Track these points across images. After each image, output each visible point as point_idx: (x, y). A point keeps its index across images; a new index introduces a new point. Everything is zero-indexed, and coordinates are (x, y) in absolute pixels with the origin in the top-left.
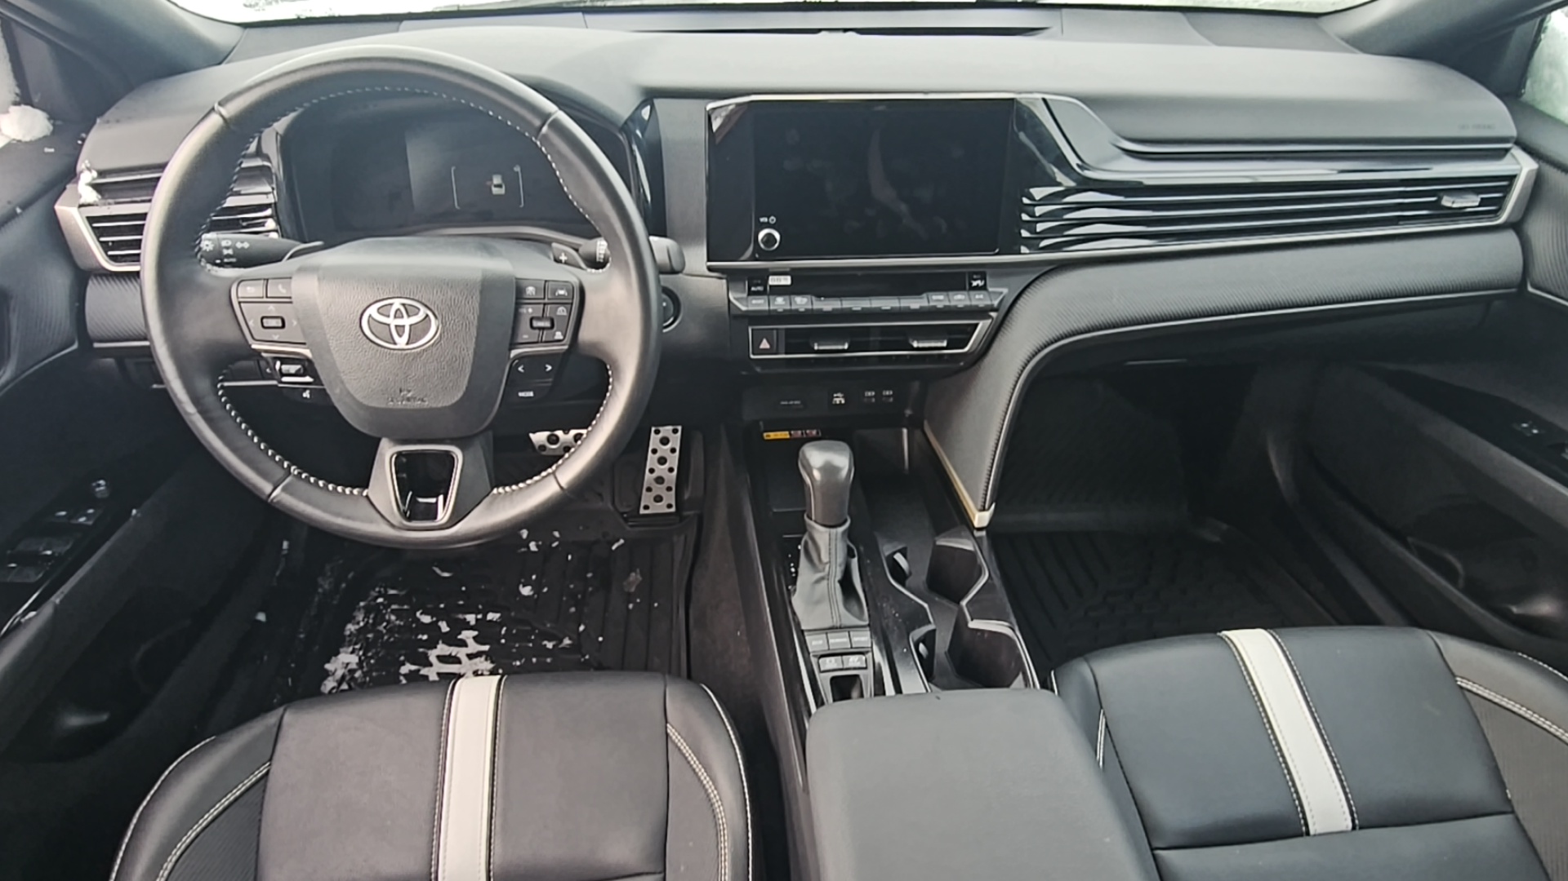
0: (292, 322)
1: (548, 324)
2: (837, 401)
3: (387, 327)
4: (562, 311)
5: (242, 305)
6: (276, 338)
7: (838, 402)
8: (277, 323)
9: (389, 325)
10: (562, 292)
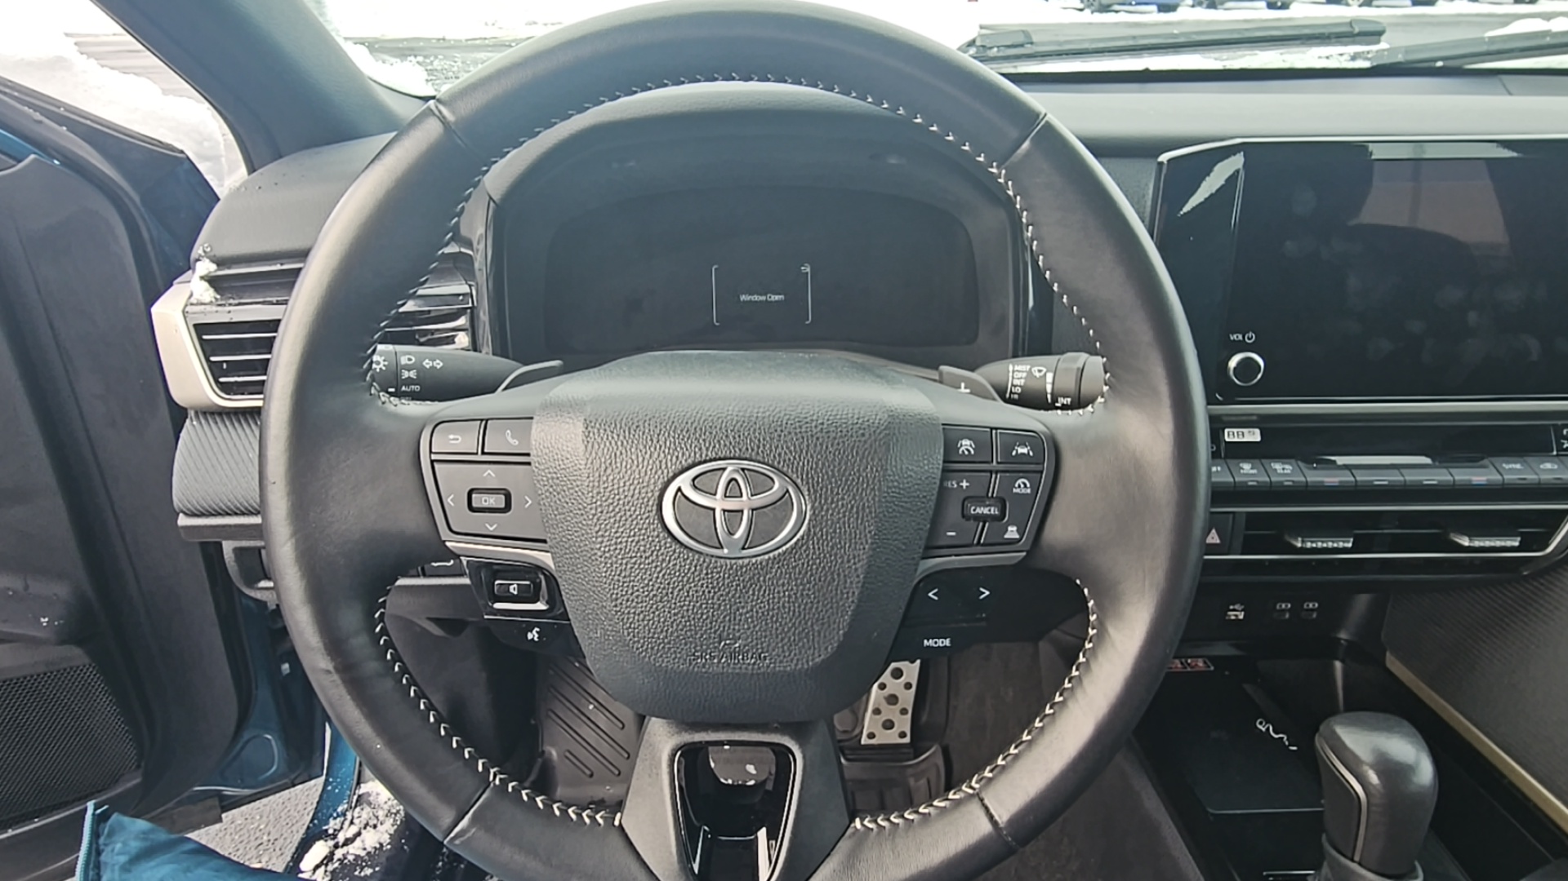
0: (524, 501)
1: (994, 511)
2: (1232, 615)
3: (712, 512)
4: (1022, 486)
5: (437, 466)
6: (491, 529)
7: (1233, 618)
8: (497, 501)
9: (714, 510)
10: (1022, 450)
